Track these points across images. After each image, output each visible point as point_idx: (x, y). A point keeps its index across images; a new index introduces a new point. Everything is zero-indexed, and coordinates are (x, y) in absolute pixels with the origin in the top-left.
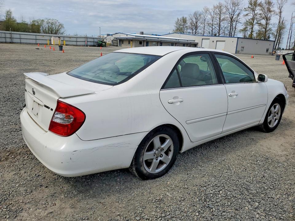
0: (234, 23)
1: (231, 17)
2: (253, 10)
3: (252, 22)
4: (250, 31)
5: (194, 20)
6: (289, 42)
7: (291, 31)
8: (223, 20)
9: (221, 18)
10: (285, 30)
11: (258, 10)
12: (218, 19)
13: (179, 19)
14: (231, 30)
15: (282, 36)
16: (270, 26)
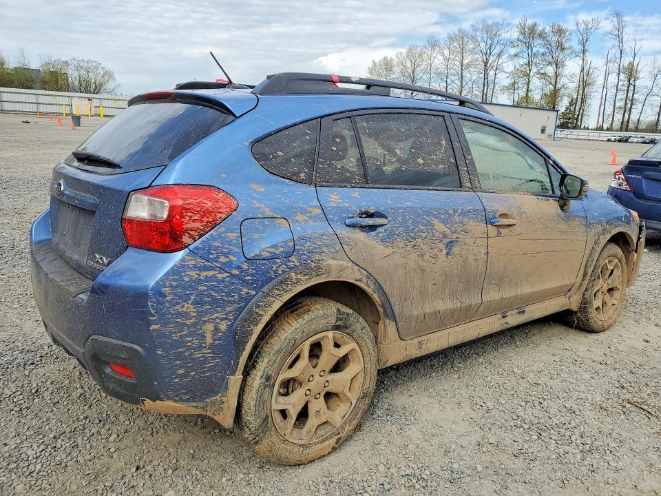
0: (491, 73)
1: (485, 60)
2: (529, 47)
3: (528, 69)
4: (524, 90)
5: (409, 64)
6: (601, 113)
7: (605, 90)
8: (469, 65)
9: (465, 62)
10: (593, 88)
11: (538, 47)
12: (458, 63)
13: (377, 62)
14: (485, 88)
15: (588, 101)
16: (563, 81)
